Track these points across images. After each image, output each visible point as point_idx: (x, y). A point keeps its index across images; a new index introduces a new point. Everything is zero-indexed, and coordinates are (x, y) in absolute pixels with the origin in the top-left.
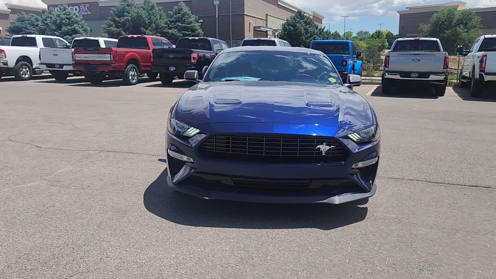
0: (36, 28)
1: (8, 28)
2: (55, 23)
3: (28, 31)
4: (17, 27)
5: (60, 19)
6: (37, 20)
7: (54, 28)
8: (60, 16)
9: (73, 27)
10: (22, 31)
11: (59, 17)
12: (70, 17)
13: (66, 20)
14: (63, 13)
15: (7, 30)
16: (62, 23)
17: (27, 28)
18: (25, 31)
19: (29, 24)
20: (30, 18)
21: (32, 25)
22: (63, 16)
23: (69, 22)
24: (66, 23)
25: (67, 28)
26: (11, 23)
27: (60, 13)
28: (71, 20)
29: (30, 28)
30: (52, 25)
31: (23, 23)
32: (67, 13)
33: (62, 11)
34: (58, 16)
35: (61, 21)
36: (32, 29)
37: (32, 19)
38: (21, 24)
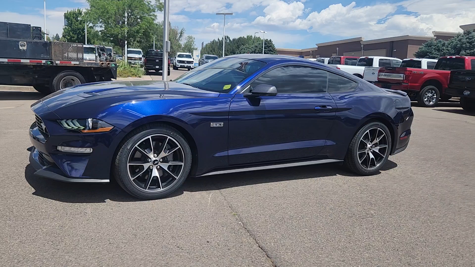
0: (441, 53)
1: (416, 53)
2: (455, 47)
3: (432, 55)
4: (423, 52)
5: (461, 43)
6: (444, 45)
7: (453, 52)
8: (462, 40)
9: (473, 51)
10: (427, 55)
11: (460, 42)
12: (472, 41)
13: (467, 44)
14: (465, 37)
15: (415, 55)
16: (462, 47)
17: (431, 53)
18: (429, 56)
19: (434, 49)
20: (437, 44)
21: (437, 50)
22: (465, 40)
23: (469, 45)
24: (467, 47)
25: (466, 52)
26: (420, 48)
27: (463, 38)
28: (473, 44)
29: (435, 53)
30: (452, 49)
31: (430, 48)
32: (470, 37)
33: (466, 36)
34: (460, 40)
35: (461, 45)
36: (436, 53)
37: (439, 44)
38: (427, 49)
